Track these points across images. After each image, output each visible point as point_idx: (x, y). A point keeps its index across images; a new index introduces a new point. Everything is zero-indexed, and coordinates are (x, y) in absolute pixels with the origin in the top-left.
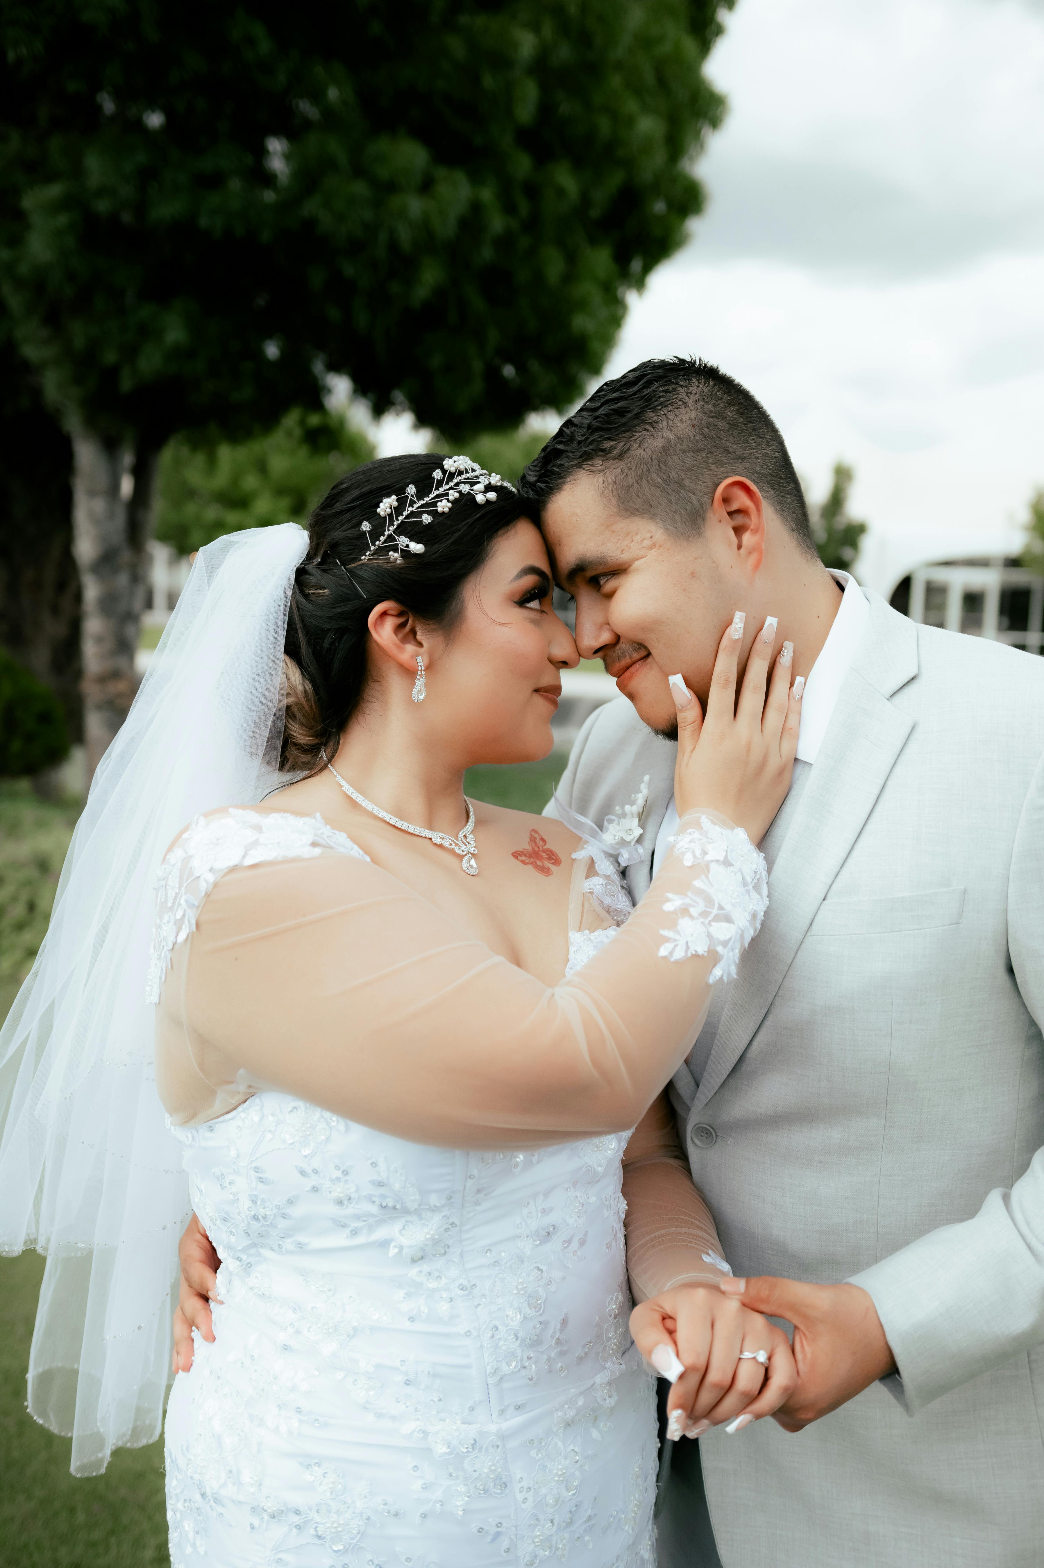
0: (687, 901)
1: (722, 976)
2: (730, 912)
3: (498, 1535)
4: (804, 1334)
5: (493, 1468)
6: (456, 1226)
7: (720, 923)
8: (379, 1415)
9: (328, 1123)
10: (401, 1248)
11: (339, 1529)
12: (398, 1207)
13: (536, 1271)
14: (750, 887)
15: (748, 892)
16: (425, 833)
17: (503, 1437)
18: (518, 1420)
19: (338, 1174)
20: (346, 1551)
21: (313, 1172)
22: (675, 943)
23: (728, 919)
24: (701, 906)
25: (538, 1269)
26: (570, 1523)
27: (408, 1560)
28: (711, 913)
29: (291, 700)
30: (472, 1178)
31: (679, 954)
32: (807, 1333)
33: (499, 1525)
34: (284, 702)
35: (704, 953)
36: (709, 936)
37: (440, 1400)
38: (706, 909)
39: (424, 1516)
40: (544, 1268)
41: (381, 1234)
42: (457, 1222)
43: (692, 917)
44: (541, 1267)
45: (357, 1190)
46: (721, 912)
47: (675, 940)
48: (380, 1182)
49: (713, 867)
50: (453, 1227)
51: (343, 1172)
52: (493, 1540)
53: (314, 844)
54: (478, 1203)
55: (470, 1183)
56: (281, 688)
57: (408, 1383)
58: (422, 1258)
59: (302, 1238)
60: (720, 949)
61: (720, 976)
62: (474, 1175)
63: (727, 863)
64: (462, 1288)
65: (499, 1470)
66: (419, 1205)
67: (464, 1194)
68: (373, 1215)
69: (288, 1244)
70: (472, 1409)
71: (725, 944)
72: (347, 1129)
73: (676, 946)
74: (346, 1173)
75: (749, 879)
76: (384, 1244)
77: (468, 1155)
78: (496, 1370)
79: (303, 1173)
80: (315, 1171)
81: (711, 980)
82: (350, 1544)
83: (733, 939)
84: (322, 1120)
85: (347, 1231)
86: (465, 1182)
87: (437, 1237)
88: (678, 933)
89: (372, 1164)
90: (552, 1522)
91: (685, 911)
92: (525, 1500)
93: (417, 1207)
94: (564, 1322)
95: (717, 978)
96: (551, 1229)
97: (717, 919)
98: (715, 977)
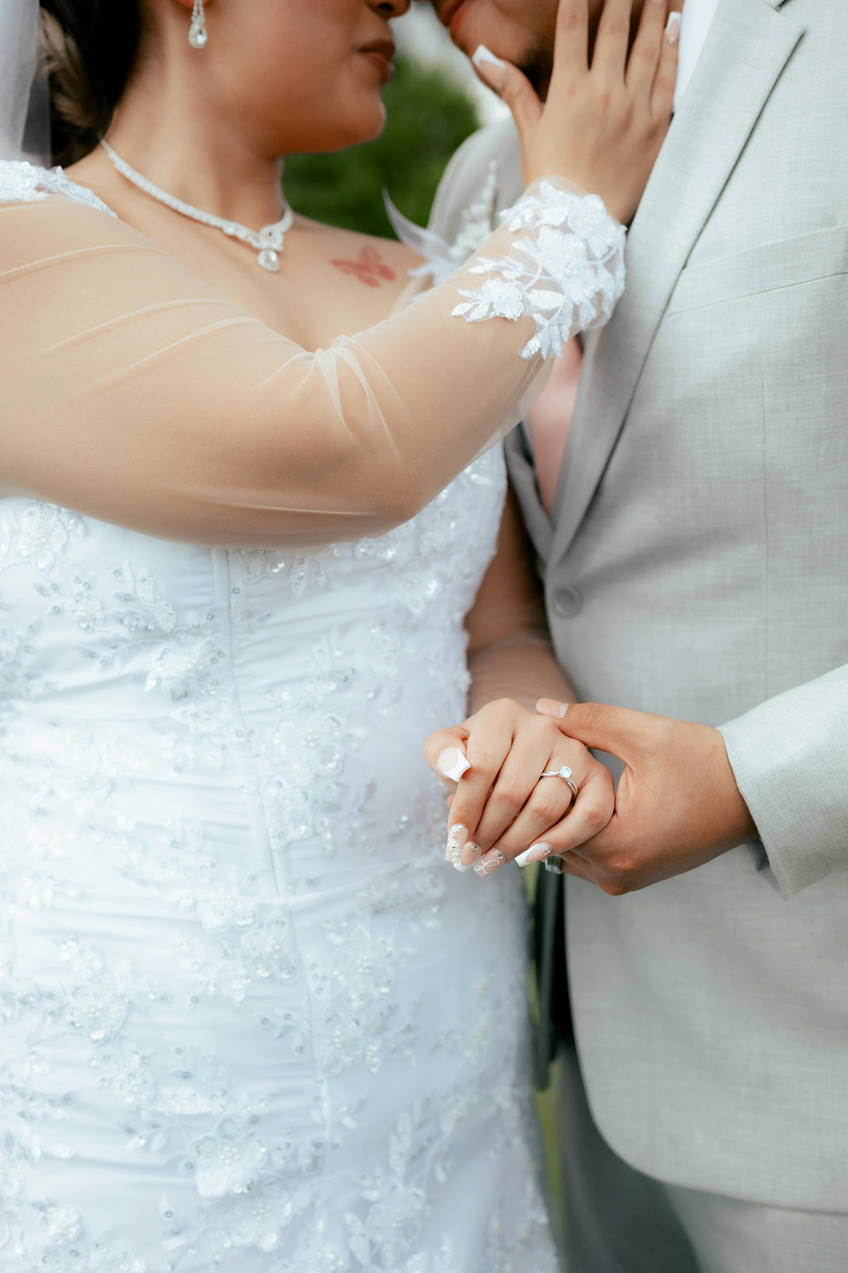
0: (502, 263)
1: (540, 349)
2: (560, 281)
3: (286, 1031)
4: (631, 770)
5: (277, 947)
6: (224, 656)
7: (544, 291)
8: (143, 883)
9: (65, 527)
10: (159, 680)
11: (98, 1014)
12: (150, 628)
13: (330, 721)
14: (600, 263)
15: (595, 268)
16: (215, 221)
17: (291, 914)
18: (312, 896)
19: (80, 588)
20: (106, 1040)
21: (52, 588)
22: (475, 303)
23: (555, 287)
24: (520, 270)
25: (334, 719)
26: (382, 1029)
27: (179, 1051)
28: (531, 278)
29: (53, 65)
30: (237, 593)
31: (476, 315)
32: (634, 769)
33: (287, 1017)
34: (46, 69)
35: (513, 317)
36: (524, 301)
37: (213, 866)
38: (526, 273)
39: (195, 1000)
40: (342, 720)
41: (135, 664)
42: (226, 651)
43: (505, 280)
44: (338, 718)
45: (103, 608)
46: (545, 278)
47: (475, 300)
48: (126, 596)
49: (545, 233)
50: (221, 657)
51: (85, 584)
52: (281, 1036)
53: (39, 189)
54: (250, 630)
55: (234, 599)
56: (40, 49)
57: (175, 844)
58: (186, 695)
59: (51, 677)
60: (538, 317)
61: (537, 350)
62: (238, 589)
63: (565, 229)
64: (238, 734)
65: (285, 951)
66: (176, 626)
67: (229, 614)
68: (124, 640)
69: (37, 687)
70: (253, 878)
71: (548, 314)
72: (87, 533)
73: (477, 306)
74: (88, 586)
75: (598, 253)
76: (139, 678)
77: (228, 561)
78: (281, 835)
79: (41, 590)
80: (55, 587)
81: (525, 354)
82: (111, 1032)
83: (559, 311)
84: (59, 524)
85: (97, 664)
86: (230, 597)
87: (201, 668)
88: (482, 293)
89: (115, 572)
90: (357, 1022)
91: (496, 273)
92: (320, 990)
93: (172, 627)
94: (371, 789)
95: (533, 352)
96: (350, 672)
97: (540, 285)
98: (530, 351)
